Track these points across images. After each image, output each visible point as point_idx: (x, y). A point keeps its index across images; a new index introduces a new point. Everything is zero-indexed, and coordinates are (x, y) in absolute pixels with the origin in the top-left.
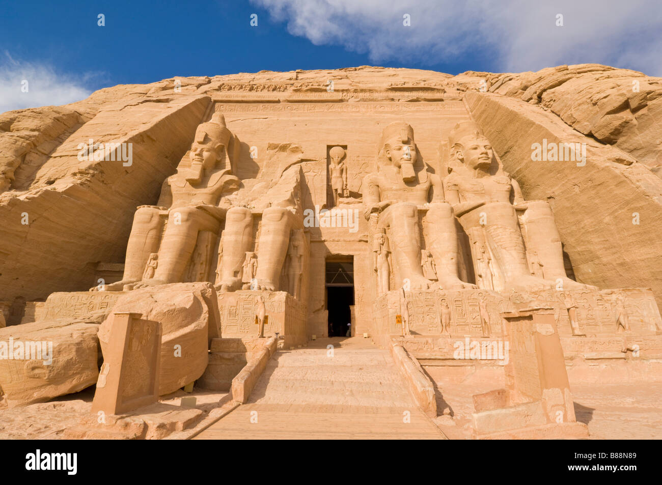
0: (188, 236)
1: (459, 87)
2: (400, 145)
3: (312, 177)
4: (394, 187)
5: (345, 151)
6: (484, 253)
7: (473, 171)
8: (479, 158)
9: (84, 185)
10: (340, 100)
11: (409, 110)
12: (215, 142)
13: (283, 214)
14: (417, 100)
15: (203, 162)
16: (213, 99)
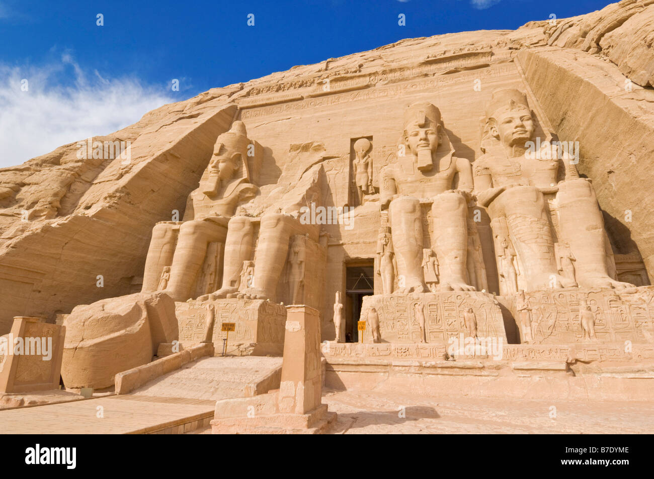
0: (195, 248)
1: (510, 46)
2: (417, 130)
3: (334, 176)
4: (409, 179)
5: (371, 142)
6: (507, 248)
7: (509, 149)
8: (513, 133)
9: (112, 208)
10: (366, 86)
11: (446, 84)
12: (231, 152)
13: (279, 220)
14: (456, 71)
15: (220, 173)
16: (239, 106)
